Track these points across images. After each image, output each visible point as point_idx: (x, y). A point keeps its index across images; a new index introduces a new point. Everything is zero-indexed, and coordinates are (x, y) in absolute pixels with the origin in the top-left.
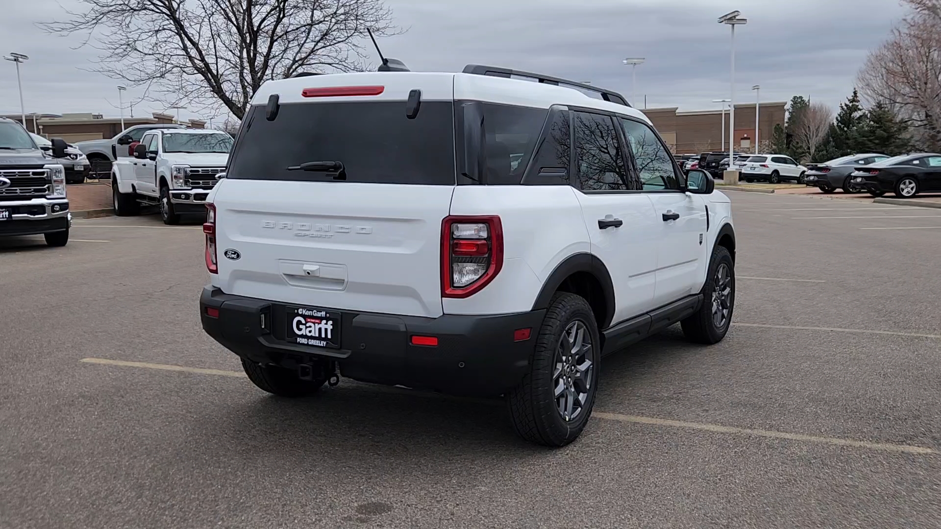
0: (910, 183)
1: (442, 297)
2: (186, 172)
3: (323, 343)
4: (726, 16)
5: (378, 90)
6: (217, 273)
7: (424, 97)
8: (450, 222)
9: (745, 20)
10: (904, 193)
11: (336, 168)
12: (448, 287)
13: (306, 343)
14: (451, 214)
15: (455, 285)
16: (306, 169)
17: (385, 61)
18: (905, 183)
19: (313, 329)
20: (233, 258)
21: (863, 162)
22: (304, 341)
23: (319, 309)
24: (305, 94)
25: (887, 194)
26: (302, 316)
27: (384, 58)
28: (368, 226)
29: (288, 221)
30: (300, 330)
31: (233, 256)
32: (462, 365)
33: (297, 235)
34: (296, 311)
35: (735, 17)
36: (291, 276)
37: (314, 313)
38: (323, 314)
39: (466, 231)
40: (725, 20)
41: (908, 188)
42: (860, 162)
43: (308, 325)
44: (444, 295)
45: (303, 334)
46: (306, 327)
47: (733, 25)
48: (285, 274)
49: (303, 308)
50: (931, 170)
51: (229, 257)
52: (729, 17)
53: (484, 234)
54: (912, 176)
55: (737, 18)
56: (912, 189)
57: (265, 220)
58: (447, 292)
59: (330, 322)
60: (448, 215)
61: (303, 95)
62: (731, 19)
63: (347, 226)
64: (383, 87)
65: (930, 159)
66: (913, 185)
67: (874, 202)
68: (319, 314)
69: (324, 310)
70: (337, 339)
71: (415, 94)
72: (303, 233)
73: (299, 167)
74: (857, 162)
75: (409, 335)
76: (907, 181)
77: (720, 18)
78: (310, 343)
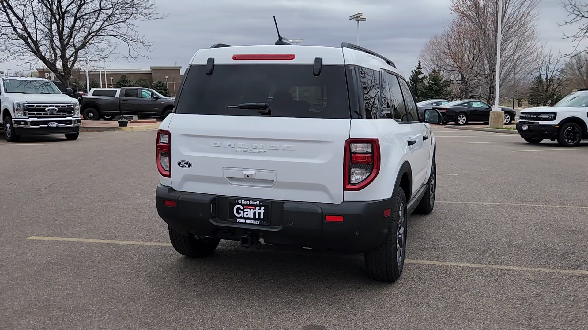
0: (463, 117)
1: (343, 190)
2: (24, 106)
3: (257, 222)
4: (354, 15)
5: (291, 57)
6: (171, 177)
7: (325, 62)
8: (350, 142)
9: (365, 18)
10: (460, 122)
11: (265, 107)
12: (347, 184)
13: (244, 222)
14: (351, 137)
15: (351, 183)
16: (240, 108)
17: (280, 38)
18: (460, 117)
19: (250, 213)
20: (185, 167)
21: (435, 104)
22: (243, 221)
23: (255, 200)
24: (235, 58)
25: (450, 123)
26: (241, 204)
27: (280, 36)
28: (292, 145)
29: (232, 142)
30: (239, 213)
31: (185, 165)
32: (357, 234)
33: (237, 151)
34: (236, 201)
35: (359, 16)
36: (230, 178)
37: (249, 202)
38: (258, 203)
39: (358, 148)
40: (354, 18)
41: (462, 119)
42: (434, 104)
43: (245, 210)
44: (345, 189)
45: (241, 216)
46: (244, 212)
47: (358, 21)
48: (227, 177)
49: (242, 199)
50: (473, 109)
51: (182, 166)
52: (356, 16)
53: (370, 150)
54: (464, 113)
55: (361, 17)
56: (464, 120)
57: (212, 142)
58: (347, 187)
59: (263, 208)
60: (349, 138)
61: (233, 59)
62: (357, 18)
63: (276, 145)
64: (295, 56)
65: (473, 103)
66: (465, 118)
67: (445, 127)
68: (255, 203)
69: (258, 201)
70: (267, 219)
71: (318, 60)
72: (243, 150)
73: (237, 106)
74: (432, 104)
75: (323, 215)
76: (461, 115)
77: (350, 17)
78: (247, 222)
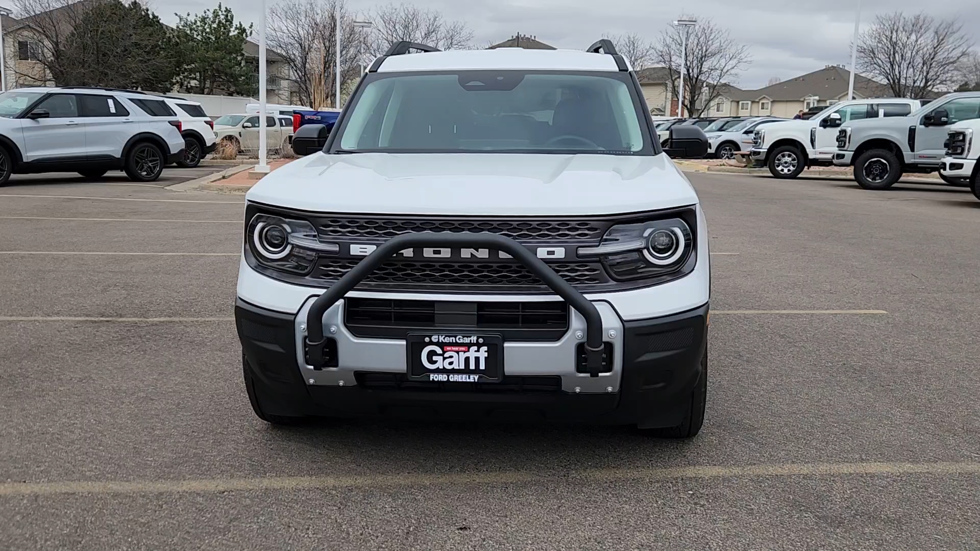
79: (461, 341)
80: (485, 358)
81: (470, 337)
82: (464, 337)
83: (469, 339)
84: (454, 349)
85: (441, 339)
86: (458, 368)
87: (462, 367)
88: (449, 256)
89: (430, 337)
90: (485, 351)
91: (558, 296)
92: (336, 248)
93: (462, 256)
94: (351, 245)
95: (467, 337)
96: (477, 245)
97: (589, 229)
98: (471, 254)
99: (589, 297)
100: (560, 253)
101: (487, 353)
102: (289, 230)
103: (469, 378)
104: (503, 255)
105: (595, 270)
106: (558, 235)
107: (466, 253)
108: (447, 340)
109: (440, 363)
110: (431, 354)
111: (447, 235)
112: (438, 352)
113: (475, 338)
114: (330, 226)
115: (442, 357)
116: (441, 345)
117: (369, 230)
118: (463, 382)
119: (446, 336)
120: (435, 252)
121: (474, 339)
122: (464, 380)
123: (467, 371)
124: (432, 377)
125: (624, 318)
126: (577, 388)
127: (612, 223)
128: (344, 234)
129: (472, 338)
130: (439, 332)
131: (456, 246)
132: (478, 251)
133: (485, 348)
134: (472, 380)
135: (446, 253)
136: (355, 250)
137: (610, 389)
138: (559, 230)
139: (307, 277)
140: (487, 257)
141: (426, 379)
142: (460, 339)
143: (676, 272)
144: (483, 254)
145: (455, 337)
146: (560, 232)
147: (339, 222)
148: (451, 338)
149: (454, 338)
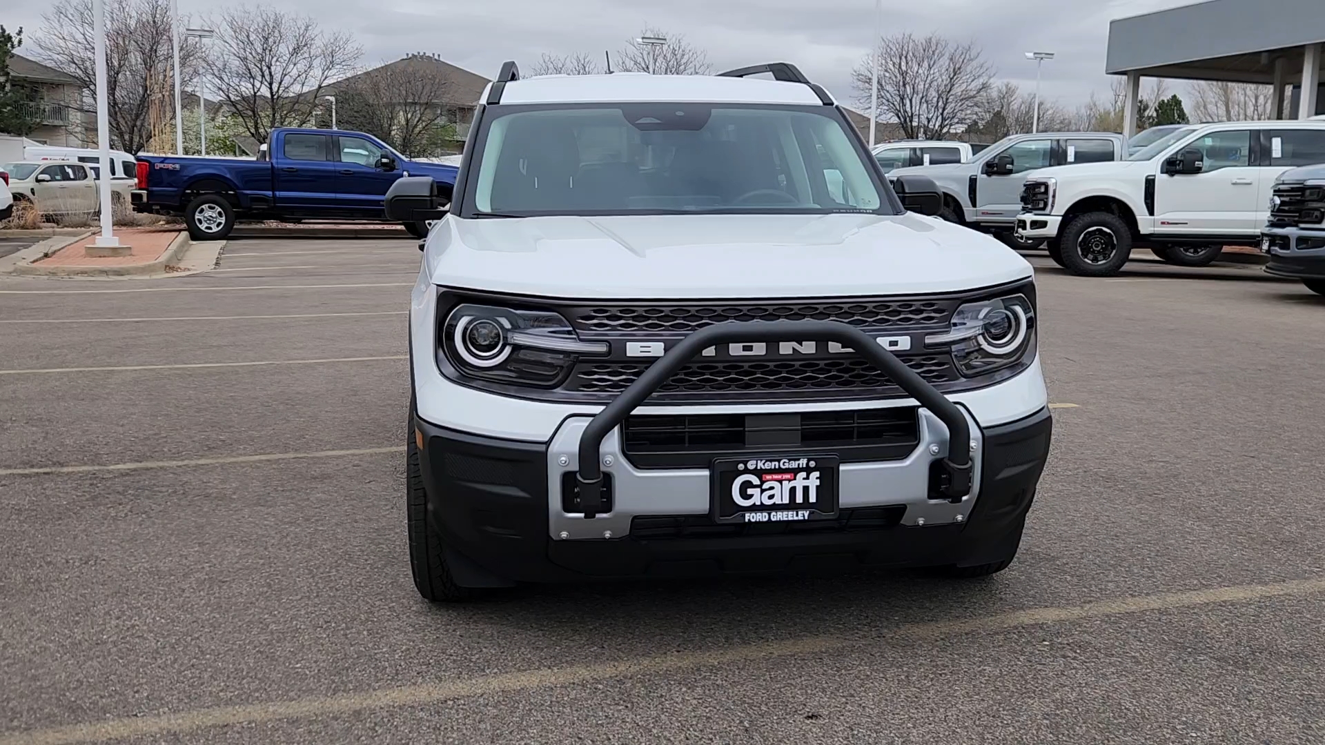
79: (787, 466)
80: (817, 486)
81: (799, 460)
82: (790, 460)
83: (797, 462)
84: (776, 477)
85: (760, 465)
86: (780, 502)
87: (786, 501)
88: (764, 353)
89: (745, 463)
90: (817, 478)
91: (913, 400)
92: (602, 348)
93: (781, 352)
94: (628, 344)
95: (795, 460)
96: (800, 337)
97: (935, 311)
98: (794, 349)
99: (951, 398)
100: (904, 343)
101: (818, 480)
102: (508, 325)
103: (797, 515)
104: (834, 347)
105: (943, 364)
106: (899, 320)
107: (786, 348)
108: (768, 466)
109: (757, 498)
110: (747, 485)
111: (757, 325)
112: (755, 483)
113: (805, 461)
114: (593, 318)
115: (759, 490)
116: (758, 473)
117: (650, 322)
118: (788, 521)
119: (767, 461)
120: (745, 348)
121: (803, 462)
122: (790, 519)
123: (792, 506)
124: (749, 517)
125: (983, 425)
126: (920, 519)
127: (959, 302)
128: (614, 328)
129: (801, 462)
130: (758, 456)
131: (772, 340)
132: (801, 345)
133: (817, 474)
134: (800, 518)
135: (759, 349)
136: (634, 349)
137: (960, 518)
138: (899, 313)
139: (558, 390)
140: (814, 352)
141: (739, 521)
142: (785, 464)
143: (1015, 364)
144: (809, 348)
145: (779, 461)
146: (902, 316)
147: (606, 311)
148: (773, 463)
149: (777, 463)
